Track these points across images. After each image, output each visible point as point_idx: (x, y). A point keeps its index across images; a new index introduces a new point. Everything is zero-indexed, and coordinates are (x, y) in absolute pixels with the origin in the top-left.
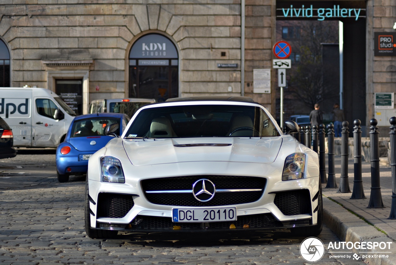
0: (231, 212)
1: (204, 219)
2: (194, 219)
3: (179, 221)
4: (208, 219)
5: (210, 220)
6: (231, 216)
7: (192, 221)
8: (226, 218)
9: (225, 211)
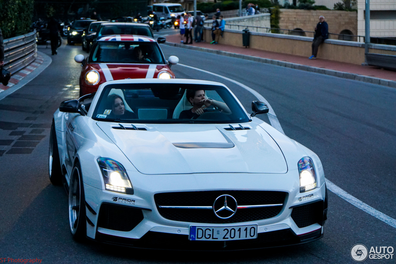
0: (253, 229)
1: (224, 238)
2: (213, 238)
3: (196, 239)
4: (228, 238)
5: (230, 239)
6: (252, 235)
7: (211, 239)
8: (246, 237)
9: (246, 229)
